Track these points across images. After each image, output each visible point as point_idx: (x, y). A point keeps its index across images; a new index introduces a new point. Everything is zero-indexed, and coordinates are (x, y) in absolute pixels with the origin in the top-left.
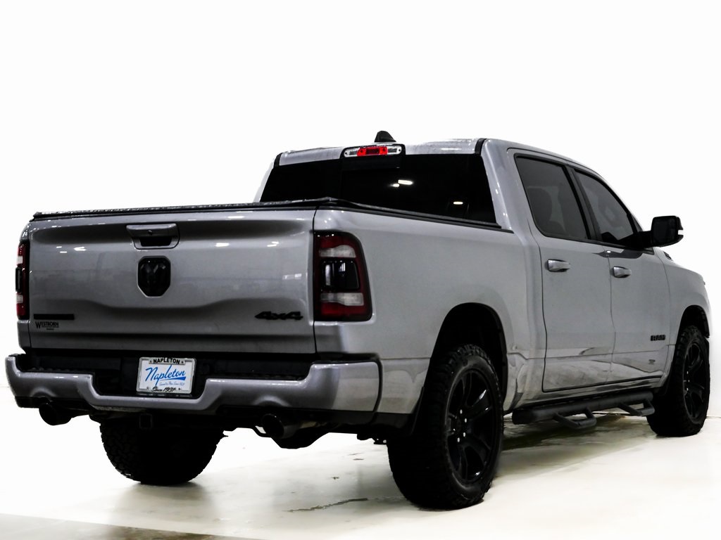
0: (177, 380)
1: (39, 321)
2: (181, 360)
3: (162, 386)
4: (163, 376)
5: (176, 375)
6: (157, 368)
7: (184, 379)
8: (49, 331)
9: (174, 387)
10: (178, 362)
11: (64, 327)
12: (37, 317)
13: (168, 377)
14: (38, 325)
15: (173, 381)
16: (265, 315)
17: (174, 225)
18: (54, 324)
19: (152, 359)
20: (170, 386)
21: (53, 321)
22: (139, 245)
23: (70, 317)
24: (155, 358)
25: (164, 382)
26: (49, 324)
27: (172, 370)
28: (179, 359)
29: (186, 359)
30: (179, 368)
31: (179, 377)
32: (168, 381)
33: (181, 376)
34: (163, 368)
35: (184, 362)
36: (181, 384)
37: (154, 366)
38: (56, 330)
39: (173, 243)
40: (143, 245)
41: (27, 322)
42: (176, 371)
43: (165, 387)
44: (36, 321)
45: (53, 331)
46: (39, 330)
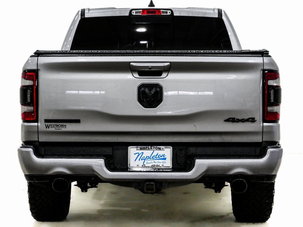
1: (49, 124)
2: (162, 147)
3: (149, 164)
4: (149, 158)
5: (158, 157)
6: (143, 153)
7: (165, 159)
9: (158, 164)
10: (160, 149)
11: (70, 127)
12: (46, 121)
13: (152, 158)
14: (47, 127)
15: (156, 161)
16: (231, 120)
17: (169, 63)
18: (62, 126)
20: (156, 164)
21: (61, 124)
22: (136, 75)
23: (78, 121)
24: (141, 147)
25: (149, 162)
26: (57, 126)
27: (155, 154)
28: (160, 147)
29: (165, 147)
30: (160, 153)
31: (161, 158)
32: (152, 161)
33: (162, 157)
34: (147, 153)
35: (164, 149)
36: (163, 162)
37: (140, 152)
38: (63, 129)
39: (164, 75)
40: (140, 75)
41: (36, 124)
42: (159, 154)
43: (151, 164)
44: (47, 124)
45: (60, 130)
46: (48, 129)
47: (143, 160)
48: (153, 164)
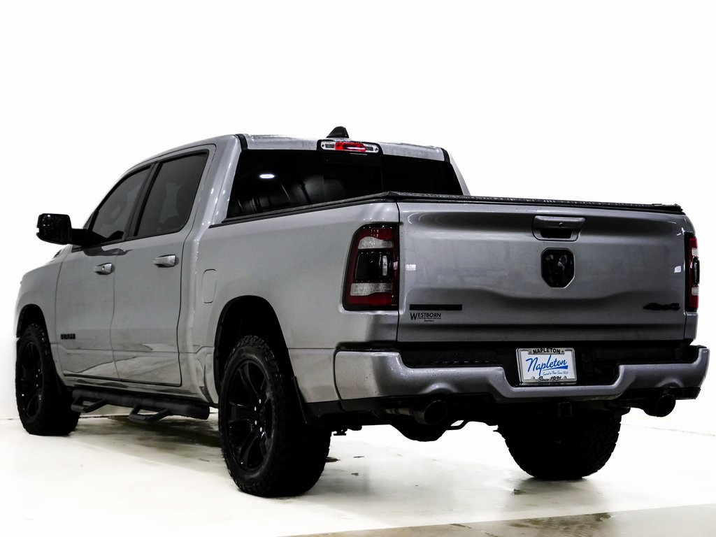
0: (558, 370)
1: (416, 312)
2: (561, 349)
3: (548, 375)
4: (544, 366)
5: (558, 365)
6: (537, 358)
7: (566, 367)
8: (426, 323)
9: (559, 375)
10: (559, 352)
11: (446, 318)
12: (412, 307)
13: (550, 366)
14: (413, 317)
15: (556, 371)
16: (651, 306)
17: (583, 219)
18: (435, 315)
19: (532, 350)
20: (556, 375)
21: (434, 312)
22: (538, 235)
23: (457, 308)
24: (534, 349)
25: (547, 372)
26: (428, 315)
27: (552, 360)
28: (559, 349)
29: (565, 349)
30: (560, 358)
31: (561, 366)
33: (563, 365)
34: (543, 358)
35: (564, 352)
36: (564, 373)
37: (533, 357)
38: (436, 321)
41: (395, 313)
42: (558, 360)
43: (550, 376)
44: (413, 312)
45: (432, 323)
46: (414, 322)
47: (539, 370)
48: (553, 375)
